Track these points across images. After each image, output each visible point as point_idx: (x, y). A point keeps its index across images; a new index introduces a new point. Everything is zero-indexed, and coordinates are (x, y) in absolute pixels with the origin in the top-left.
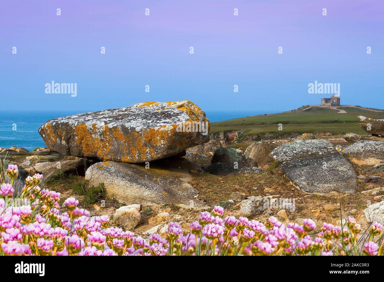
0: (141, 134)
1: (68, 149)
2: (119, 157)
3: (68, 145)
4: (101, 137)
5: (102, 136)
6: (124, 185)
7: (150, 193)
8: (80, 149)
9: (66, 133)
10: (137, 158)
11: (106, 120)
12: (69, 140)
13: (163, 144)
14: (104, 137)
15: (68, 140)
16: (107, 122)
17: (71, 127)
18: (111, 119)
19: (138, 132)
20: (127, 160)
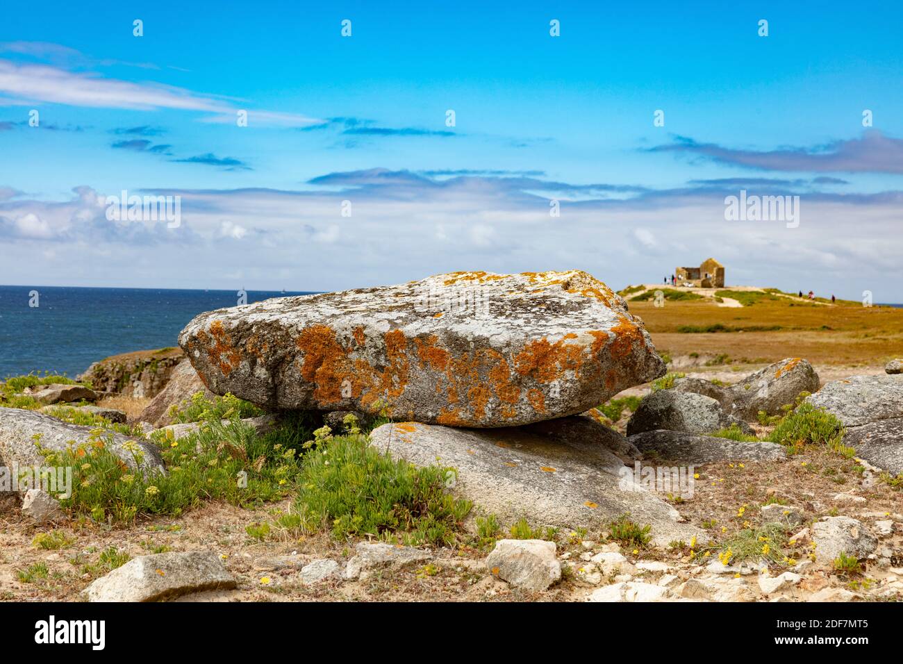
0: (506, 355)
1: (271, 388)
2: (432, 411)
3: (273, 381)
4: (378, 360)
5: (382, 357)
6: (478, 484)
7: (552, 503)
8: (309, 391)
9: (271, 347)
10: (489, 414)
11: (391, 318)
12: (278, 365)
13: (572, 381)
14: (386, 360)
15: (276, 367)
16: (396, 321)
17: (287, 334)
18: (403, 314)
19: (499, 350)
20: (456, 419)
